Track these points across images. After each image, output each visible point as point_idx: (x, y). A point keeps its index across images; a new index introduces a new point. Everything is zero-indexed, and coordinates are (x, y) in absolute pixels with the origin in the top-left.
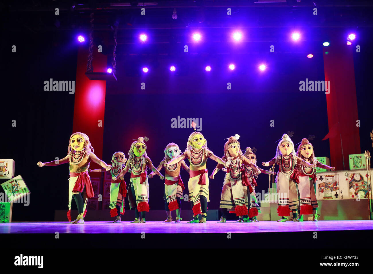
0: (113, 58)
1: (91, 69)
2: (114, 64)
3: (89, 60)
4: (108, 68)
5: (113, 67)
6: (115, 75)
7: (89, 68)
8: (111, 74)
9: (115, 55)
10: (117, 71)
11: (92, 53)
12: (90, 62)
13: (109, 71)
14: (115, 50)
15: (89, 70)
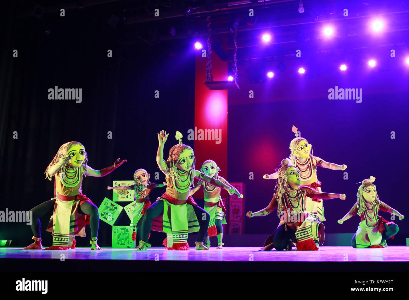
0: (234, 64)
1: (211, 78)
2: (235, 70)
3: (207, 69)
4: (229, 75)
5: (234, 74)
6: (238, 83)
7: (208, 77)
8: (233, 82)
9: (235, 60)
10: (239, 78)
11: (211, 61)
12: (209, 69)
13: (230, 79)
14: (236, 55)
15: (208, 79)
